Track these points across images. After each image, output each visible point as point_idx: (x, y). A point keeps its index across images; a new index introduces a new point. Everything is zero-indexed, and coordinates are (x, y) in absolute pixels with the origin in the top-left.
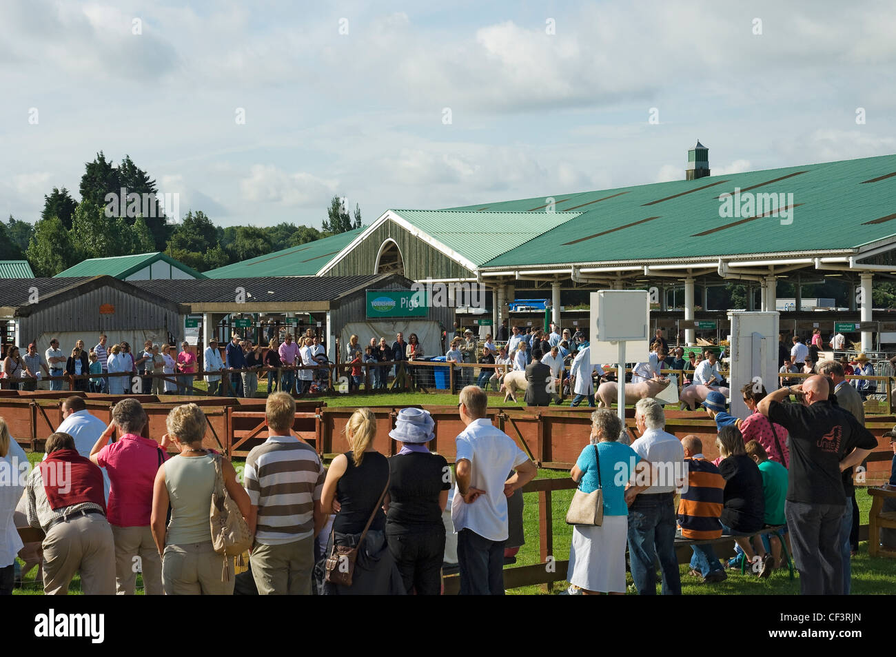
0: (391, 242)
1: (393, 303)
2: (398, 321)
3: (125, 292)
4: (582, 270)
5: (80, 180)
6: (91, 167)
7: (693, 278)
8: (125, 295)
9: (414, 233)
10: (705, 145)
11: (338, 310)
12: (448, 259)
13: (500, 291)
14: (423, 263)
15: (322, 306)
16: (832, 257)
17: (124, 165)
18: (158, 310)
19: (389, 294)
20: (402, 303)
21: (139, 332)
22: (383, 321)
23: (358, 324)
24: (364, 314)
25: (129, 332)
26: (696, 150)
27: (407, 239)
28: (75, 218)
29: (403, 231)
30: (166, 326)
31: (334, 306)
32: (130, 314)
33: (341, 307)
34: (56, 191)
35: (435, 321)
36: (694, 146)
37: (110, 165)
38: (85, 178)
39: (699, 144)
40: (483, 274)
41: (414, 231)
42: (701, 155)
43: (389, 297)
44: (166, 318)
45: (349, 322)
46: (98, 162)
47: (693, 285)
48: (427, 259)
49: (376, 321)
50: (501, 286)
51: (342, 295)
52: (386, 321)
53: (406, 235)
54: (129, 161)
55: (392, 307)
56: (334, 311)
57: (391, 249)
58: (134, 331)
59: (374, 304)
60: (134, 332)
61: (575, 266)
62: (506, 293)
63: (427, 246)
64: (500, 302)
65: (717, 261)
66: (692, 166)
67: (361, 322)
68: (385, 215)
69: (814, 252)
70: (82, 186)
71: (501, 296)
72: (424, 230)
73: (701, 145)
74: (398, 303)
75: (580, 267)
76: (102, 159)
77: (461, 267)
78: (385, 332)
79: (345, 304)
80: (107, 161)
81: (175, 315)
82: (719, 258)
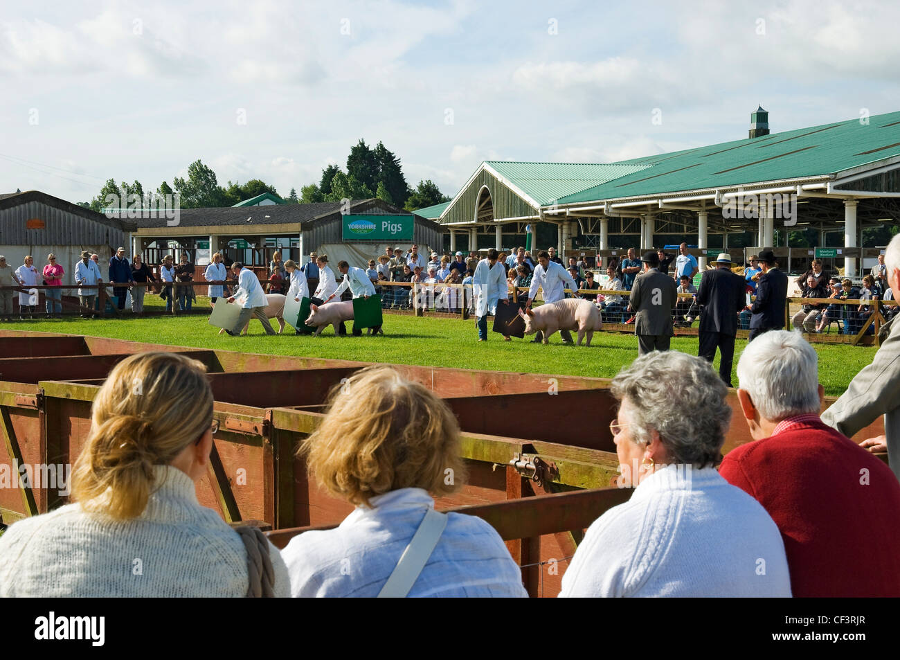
0: (485, 188)
1: (373, 227)
2: (380, 243)
3: (58, 208)
4: (613, 206)
5: (347, 159)
6: (354, 150)
7: (707, 211)
8: (58, 211)
9: (500, 180)
10: (766, 109)
11: (311, 232)
12: (521, 200)
13: (564, 227)
14: (505, 205)
15: (295, 227)
16: (812, 183)
17: (378, 148)
18: (98, 227)
19: (369, 218)
20: (383, 227)
21: (76, 248)
22: (363, 243)
23: (336, 246)
24: (340, 236)
25: (64, 248)
26: (757, 113)
27: (495, 185)
28: (333, 185)
29: (493, 178)
30: (107, 242)
31: (306, 227)
32: (65, 228)
33: (315, 230)
34: (330, 166)
35: (423, 244)
36: (756, 109)
37: (368, 148)
38: (350, 157)
39: (760, 108)
40: (545, 212)
41: (500, 178)
42: (762, 117)
43: (368, 220)
44: (107, 235)
45: (324, 243)
46: (360, 146)
47: (706, 218)
48: (508, 201)
49: (356, 243)
50: (566, 223)
51: (316, 218)
52: (367, 244)
53: (495, 181)
54: (382, 146)
55: (371, 230)
56: (307, 232)
57: (485, 194)
58: (70, 245)
59: (350, 226)
60: (70, 248)
61: (607, 202)
62: (570, 229)
63: (508, 190)
64: (564, 236)
65: (713, 193)
66: (754, 126)
67: (339, 243)
68: (482, 166)
69: (795, 180)
70: (348, 163)
71: (565, 231)
72: (506, 177)
73: (762, 109)
74: (379, 226)
75: (612, 203)
76: (362, 144)
77: (530, 207)
78: (367, 253)
79: (319, 226)
80: (366, 145)
81: (119, 232)
82: (716, 189)
